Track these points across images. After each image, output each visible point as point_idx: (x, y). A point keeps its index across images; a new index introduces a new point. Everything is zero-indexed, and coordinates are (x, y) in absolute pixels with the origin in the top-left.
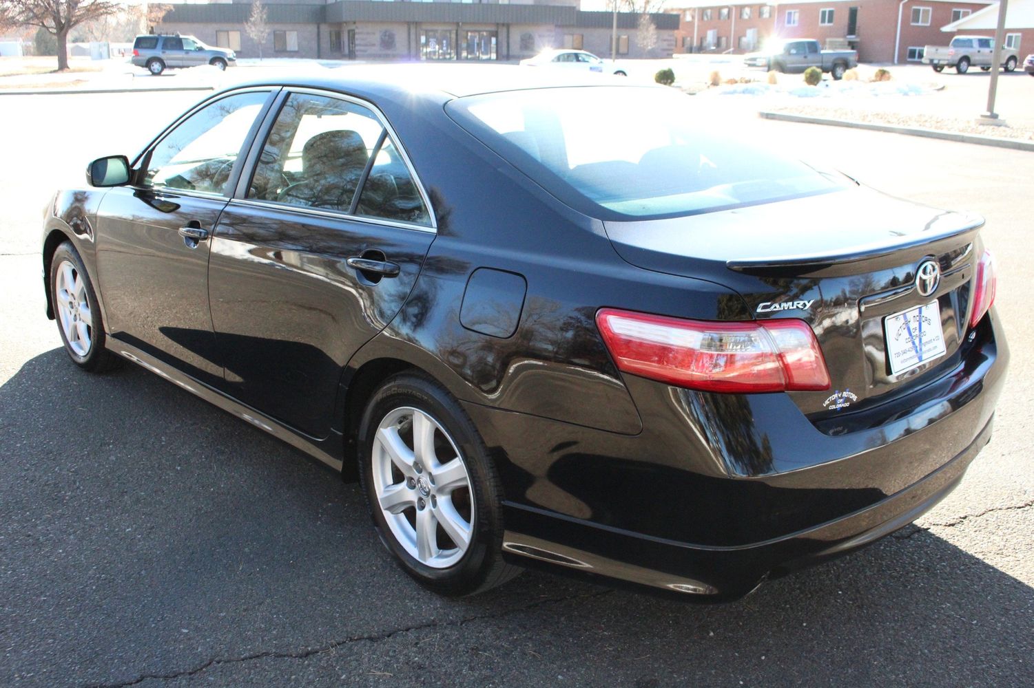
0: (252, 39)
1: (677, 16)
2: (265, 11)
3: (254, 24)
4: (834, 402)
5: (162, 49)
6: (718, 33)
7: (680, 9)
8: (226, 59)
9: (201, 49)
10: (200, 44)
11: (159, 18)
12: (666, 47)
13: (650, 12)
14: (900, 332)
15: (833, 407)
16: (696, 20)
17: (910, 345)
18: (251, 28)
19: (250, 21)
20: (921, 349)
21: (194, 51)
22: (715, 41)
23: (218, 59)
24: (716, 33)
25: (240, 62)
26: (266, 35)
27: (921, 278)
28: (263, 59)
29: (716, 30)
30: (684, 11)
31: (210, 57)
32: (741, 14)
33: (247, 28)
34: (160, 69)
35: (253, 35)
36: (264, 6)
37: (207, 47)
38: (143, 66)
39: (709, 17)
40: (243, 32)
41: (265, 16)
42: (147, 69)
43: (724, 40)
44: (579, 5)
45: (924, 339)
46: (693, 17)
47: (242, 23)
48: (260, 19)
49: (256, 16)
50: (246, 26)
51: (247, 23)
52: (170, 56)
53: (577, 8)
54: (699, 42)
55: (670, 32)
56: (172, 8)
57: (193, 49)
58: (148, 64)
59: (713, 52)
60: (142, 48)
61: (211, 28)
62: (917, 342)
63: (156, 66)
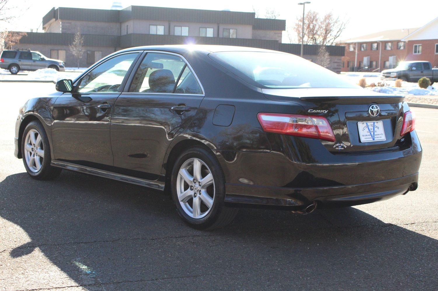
0: (73, 55)
1: (344, 47)
2: (83, 38)
3: (75, 46)
4: (337, 147)
5: (19, 58)
6: (370, 58)
7: (346, 44)
8: (58, 66)
9: (43, 60)
10: (43, 56)
11: (17, 40)
12: (336, 67)
13: (327, 45)
14: (365, 128)
15: (337, 148)
16: (356, 51)
17: (369, 134)
18: (73, 48)
19: (73, 44)
20: (374, 136)
21: (39, 60)
22: (369, 64)
23: (54, 66)
24: (369, 59)
25: (67, 69)
26: (82, 53)
27: (371, 110)
28: (79, 68)
29: (369, 57)
30: (349, 44)
31: (48, 64)
32: (385, 47)
33: (71, 49)
34: (17, 70)
35: (74, 53)
36: (82, 35)
37: (47, 59)
38: (6, 69)
39: (365, 49)
40: (67, 51)
41: (82, 42)
42: (9, 70)
43: (374, 63)
44: (281, 40)
45: (375, 133)
46: (354, 48)
47: (68, 45)
48: (79, 43)
49: (77, 41)
50: (70, 47)
51: (71, 45)
52: (23, 63)
53: (279, 42)
54: (359, 64)
55: (339, 58)
56: (26, 34)
57: (38, 59)
58: (9, 68)
59: (367, 71)
60: (6, 57)
61: (48, 47)
62: (372, 133)
63: (14, 69)
